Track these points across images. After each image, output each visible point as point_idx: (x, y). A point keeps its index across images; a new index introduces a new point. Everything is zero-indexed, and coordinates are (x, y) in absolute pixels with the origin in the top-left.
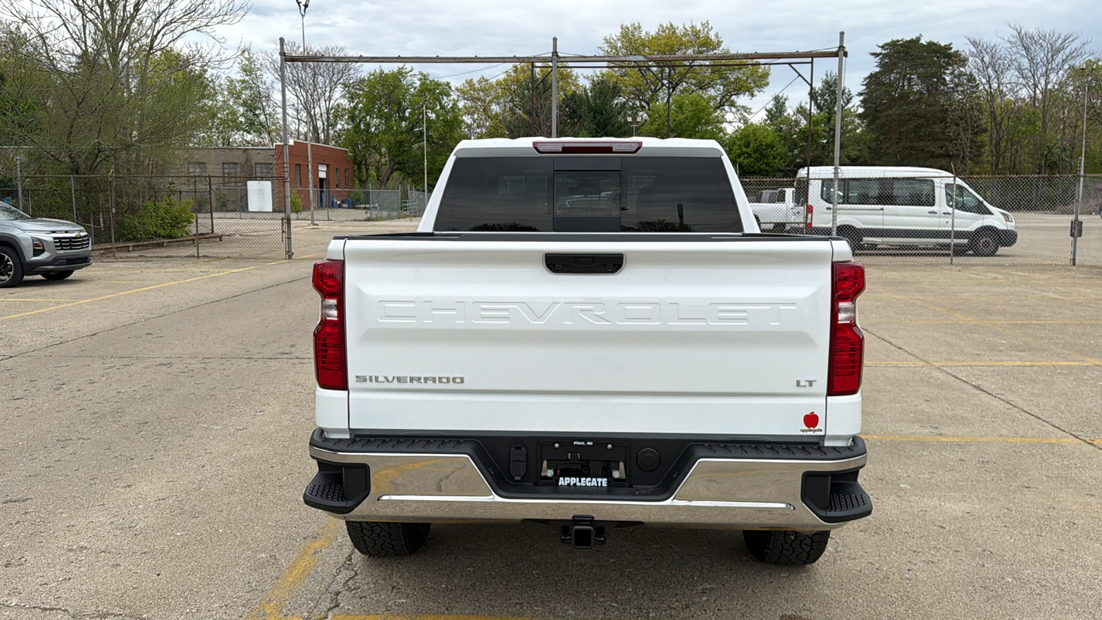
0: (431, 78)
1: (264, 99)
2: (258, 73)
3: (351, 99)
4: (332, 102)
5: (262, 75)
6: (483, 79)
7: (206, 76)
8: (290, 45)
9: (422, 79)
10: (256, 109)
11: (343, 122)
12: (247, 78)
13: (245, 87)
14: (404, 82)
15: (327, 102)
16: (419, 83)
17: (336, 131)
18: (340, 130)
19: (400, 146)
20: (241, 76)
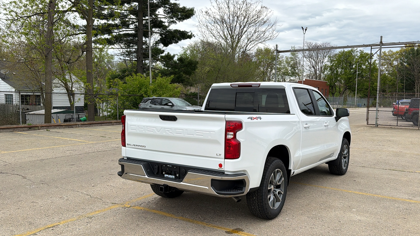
0: (365, 52)
1: (298, 64)
2: (297, 55)
3: (331, 62)
4: (323, 63)
5: (298, 55)
6: (390, 51)
7: (279, 57)
8: (309, 43)
9: (361, 53)
10: (295, 68)
11: (327, 71)
12: (293, 57)
13: (292, 60)
14: (353, 54)
15: (321, 64)
16: (359, 54)
17: (324, 75)
18: (326, 74)
19: (349, 79)
20: (291, 56)
